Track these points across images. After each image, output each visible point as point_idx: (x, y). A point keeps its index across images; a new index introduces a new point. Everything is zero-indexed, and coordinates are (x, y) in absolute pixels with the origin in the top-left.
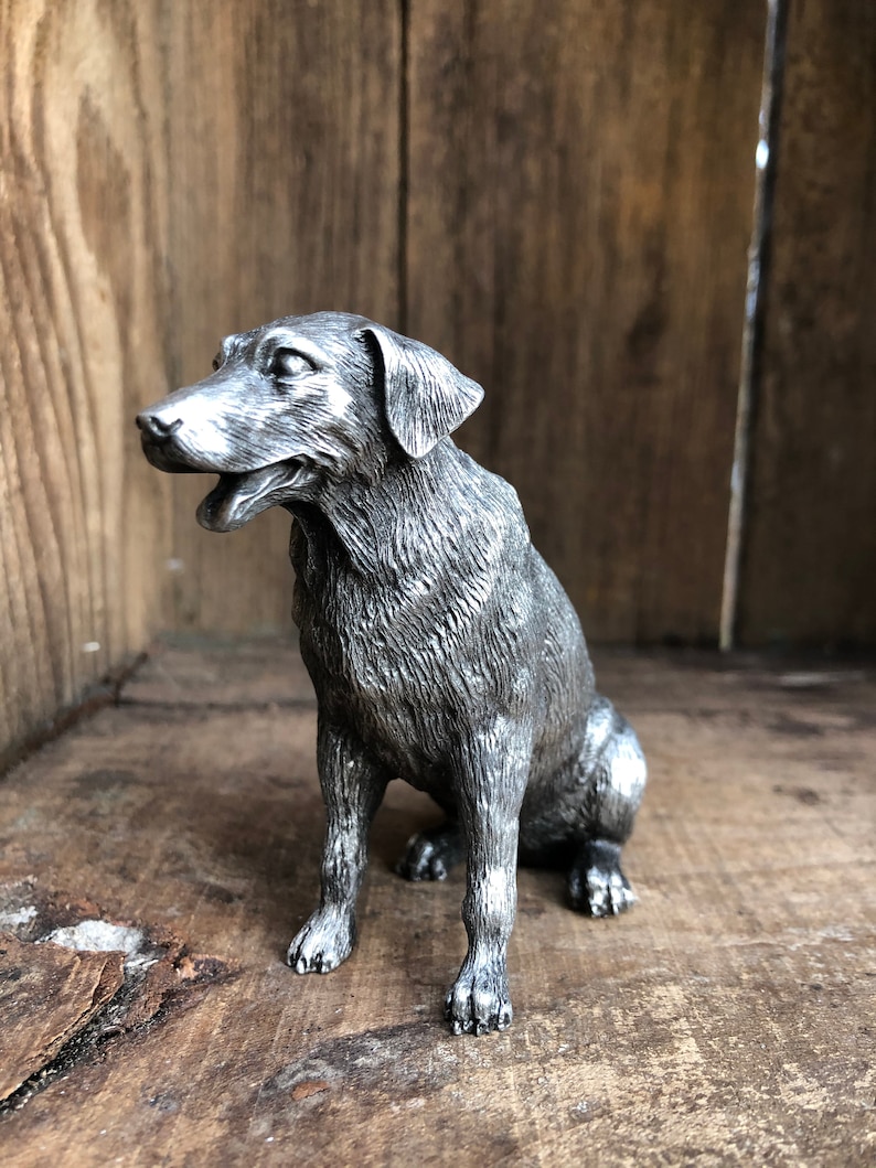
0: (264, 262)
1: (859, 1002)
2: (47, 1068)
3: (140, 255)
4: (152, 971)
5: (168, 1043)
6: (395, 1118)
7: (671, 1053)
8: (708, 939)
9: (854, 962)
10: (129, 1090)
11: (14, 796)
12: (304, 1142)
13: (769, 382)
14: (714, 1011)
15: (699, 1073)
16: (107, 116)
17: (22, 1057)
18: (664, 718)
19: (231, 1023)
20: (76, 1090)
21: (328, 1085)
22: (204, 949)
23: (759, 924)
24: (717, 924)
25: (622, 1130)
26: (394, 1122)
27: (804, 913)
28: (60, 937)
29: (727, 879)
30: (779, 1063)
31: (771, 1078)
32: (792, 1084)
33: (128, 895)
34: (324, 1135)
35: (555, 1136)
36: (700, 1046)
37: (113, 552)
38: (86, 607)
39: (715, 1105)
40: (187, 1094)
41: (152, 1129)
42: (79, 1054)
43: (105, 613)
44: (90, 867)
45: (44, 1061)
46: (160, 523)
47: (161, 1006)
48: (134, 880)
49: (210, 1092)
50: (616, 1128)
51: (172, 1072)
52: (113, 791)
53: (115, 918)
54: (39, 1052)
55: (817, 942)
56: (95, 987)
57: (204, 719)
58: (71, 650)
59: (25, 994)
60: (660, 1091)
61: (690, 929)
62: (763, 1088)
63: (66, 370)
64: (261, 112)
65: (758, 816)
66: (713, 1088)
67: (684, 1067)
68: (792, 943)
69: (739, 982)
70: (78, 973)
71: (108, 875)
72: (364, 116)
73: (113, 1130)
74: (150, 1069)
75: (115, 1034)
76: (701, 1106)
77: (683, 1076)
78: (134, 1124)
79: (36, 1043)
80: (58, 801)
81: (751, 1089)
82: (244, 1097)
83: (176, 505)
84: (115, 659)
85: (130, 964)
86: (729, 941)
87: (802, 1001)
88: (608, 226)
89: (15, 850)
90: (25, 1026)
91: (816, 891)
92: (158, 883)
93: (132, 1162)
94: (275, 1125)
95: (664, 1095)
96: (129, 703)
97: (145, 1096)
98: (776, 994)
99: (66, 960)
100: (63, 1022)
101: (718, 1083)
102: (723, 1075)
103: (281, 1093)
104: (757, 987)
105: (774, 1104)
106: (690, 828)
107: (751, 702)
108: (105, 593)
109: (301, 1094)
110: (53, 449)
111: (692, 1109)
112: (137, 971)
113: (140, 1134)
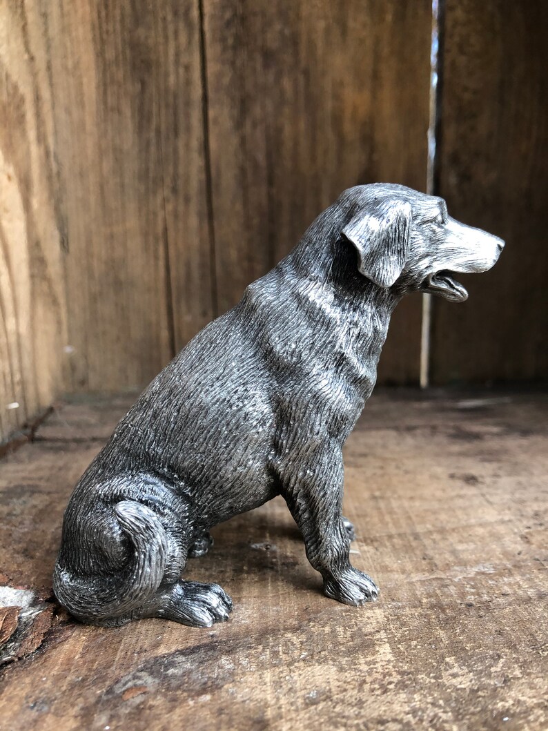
1: (497, 613)
4: (37, 617)
5: (45, 666)
6: (190, 709)
7: (373, 655)
8: (402, 577)
9: (495, 587)
10: (17, 699)
12: (129, 729)
14: (403, 624)
15: (391, 667)
18: (382, 433)
19: (88, 650)
21: (148, 689)
23: (436, 566)
24: (409, 567)
25: (338, 709)
26: (190, 712)
27: (464, 556)
29: (417, 537)
30: (443, 657)
31: (437, 668)
32: (451, 671)
33: (28, 568)
34: (142, 723)
35: (294, 715)
36: (392, 649)
37: (26, 342)
38: (9, 379)
39: (400, 689)
40: (55, 700)
41: (31, 724)
43: (23, 383)
44: (4, 551)
46: (58, 323)
47: (43, 641)
48: (32, 557)
49: (70, 698)
50: (334, 707)
51: (46, 686)
52: (24, 498)
53: (16, 584)
55: (472, 575)
57: (88, 448)
60: (364, 682)
61: (391, 571)
62: (431, 675)
65: (439, 494)
66: (399, 677)
67: (381, 664)
68: (456, 577)
69: (421, 605)
71: (16, 555)
74: (32, 684)
75: (11, 662)
76: (391, 690)
77: (380, 670)
78: (19, 721)
81: (424, 676)
82: (92, 700)
83: (70, 312)
84: (31, 413)
85: (24, 615)
86: (416, 577)
87: (460, 614)
91: (472, 541)
94: (111, 718)
95: (367, 683)
96: (40, 440)
97: (27, 702)
98: (443, 611)
101: (402, 673)
102: (406, 668)
103: (116, 697)
104: (432, 607)
105: (438, 685)
107: (438, 421)
108: (21, 370)
109: (128, 696)
111: (385, 692)
112: (28, 619)
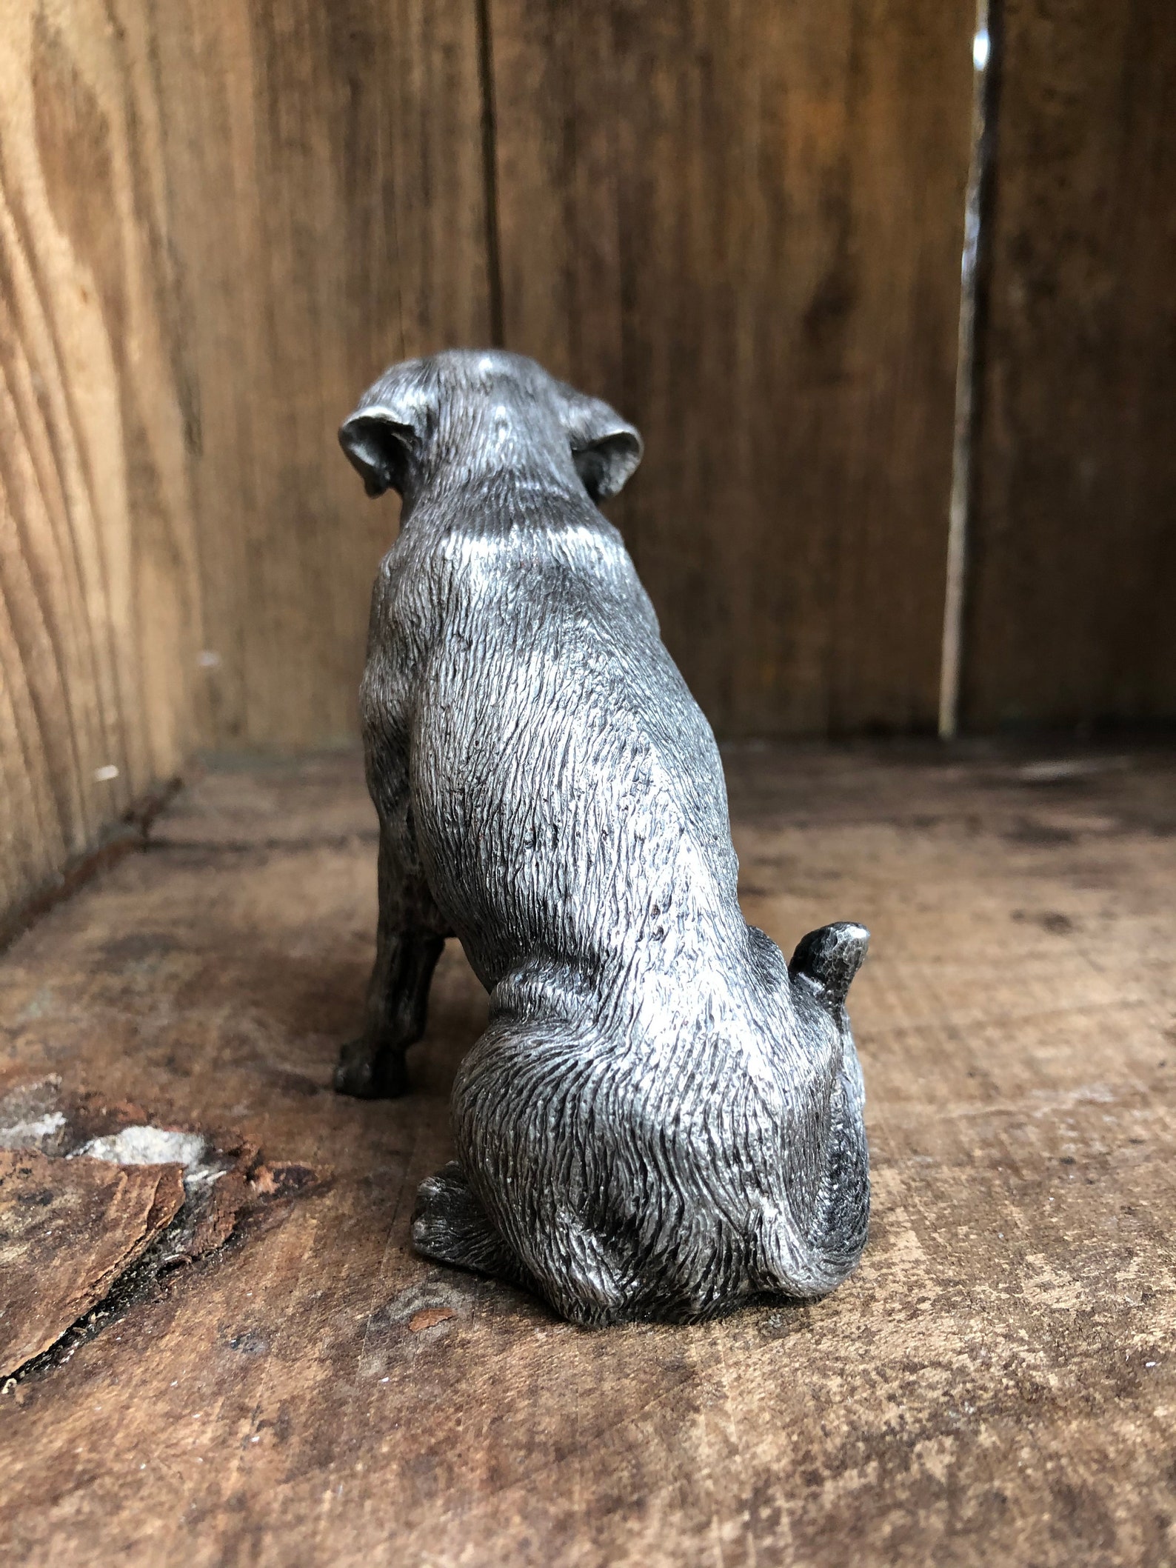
0: (302, 238)
1: (1121, 1175)
2: (96, 1310)
3: (131, 236)
4: (220, 1185)
5: (248, 1272)
6: (540, 1346)
7: (885, 1251)
8: (929, 1109)
9: (1116, 1128)
10: (202, 1331)
11: (20, 974)
12: (428, 1380)
13: (997, 374)
14: (939, 1196)
15: (921, 1272)
16: (71, 40)
17: (63, 1299)
18: (867, 831)
19: (325, 1244)
20: (134, 1334)
21: (454, 1312)
22: (284, 1155)
23: (996, 1088)
24: (942, 1090)
25: (825, 1345)
26: (540, 1352)
27: (1052, 1070)
28: (98, 1148)
29: (953, 1033)
30: (1021, 1255)
31: (1011, 1273)
32: (1038, 1280)
33: (181, 1093)
34: (452, 1371)
35: (741, 1357)
36: (922, 1240)
37: (125, 645)
38: (95, 720)
39: (941, 1309)
40: (276, 1331)
41: (236, 1375)
42: (135, 1290)
43: (122, 728)
44: (129, 1061)
45: (91, 1302)
46: (185, 603)
47: (235, 1228)
48: (187, 1073)
49: (305, 1327)
50: (818, 1343)
51: (256, 1306)
52: (150, 960)
53: (166, 1123)
54: (85, 1291)
55: (1068, 1105)
56: (149, 1208)
57: (263, 862)
58: (79, 781)
59: (61, 1222)
60: (873, 1298)
61: (908, 1098)
62: (1001, 1286)
63: (44, 402)
64: (283, 23)
65: (993, 951)
66: (939, 1290)
67: (902, 1266)
68: (1036, 1108)
69: (970, 1160)
70: (126, 1192)
71: (154, 1070)
72: (428, 20)
73: (187, 1380)
74: (228, 1304)
75: (179, 1264)
76: (924, 1311)
77: (901, 1276)
78: (212, 1371)
79: (80, 1281)
80: (79, 978)
81: (986, 1287)
82: (350, 1331)
83: (206, 580)
84: (139, 787)
85: (190, 1179)
86: (957, 1110)
87: (1050, 1177)
88: (771, 166)
89: (29, 1043)
90: (64, 1260)
91: (1067, 1042)
92: (219, 1075)
93: (213, 1418)
94: (391, 1362)
95: (877, 1301)
96: (162, 845)
97: (225, 1336)
98: (1016, 1171)
99: (109, 1177)
100: (112, 1253)
101: (945, 1283)
102: (951, 1273)
103: (397, 1325)
104: (994, 1165)
105: (1015, 1304)
106: (905, 970)
107: (981, 804)
108: (118, 701)
109: (420, 1324)
110: (34, 511)
111: (914, 1315)
112: (200, 1185)
113: (220, 1383)
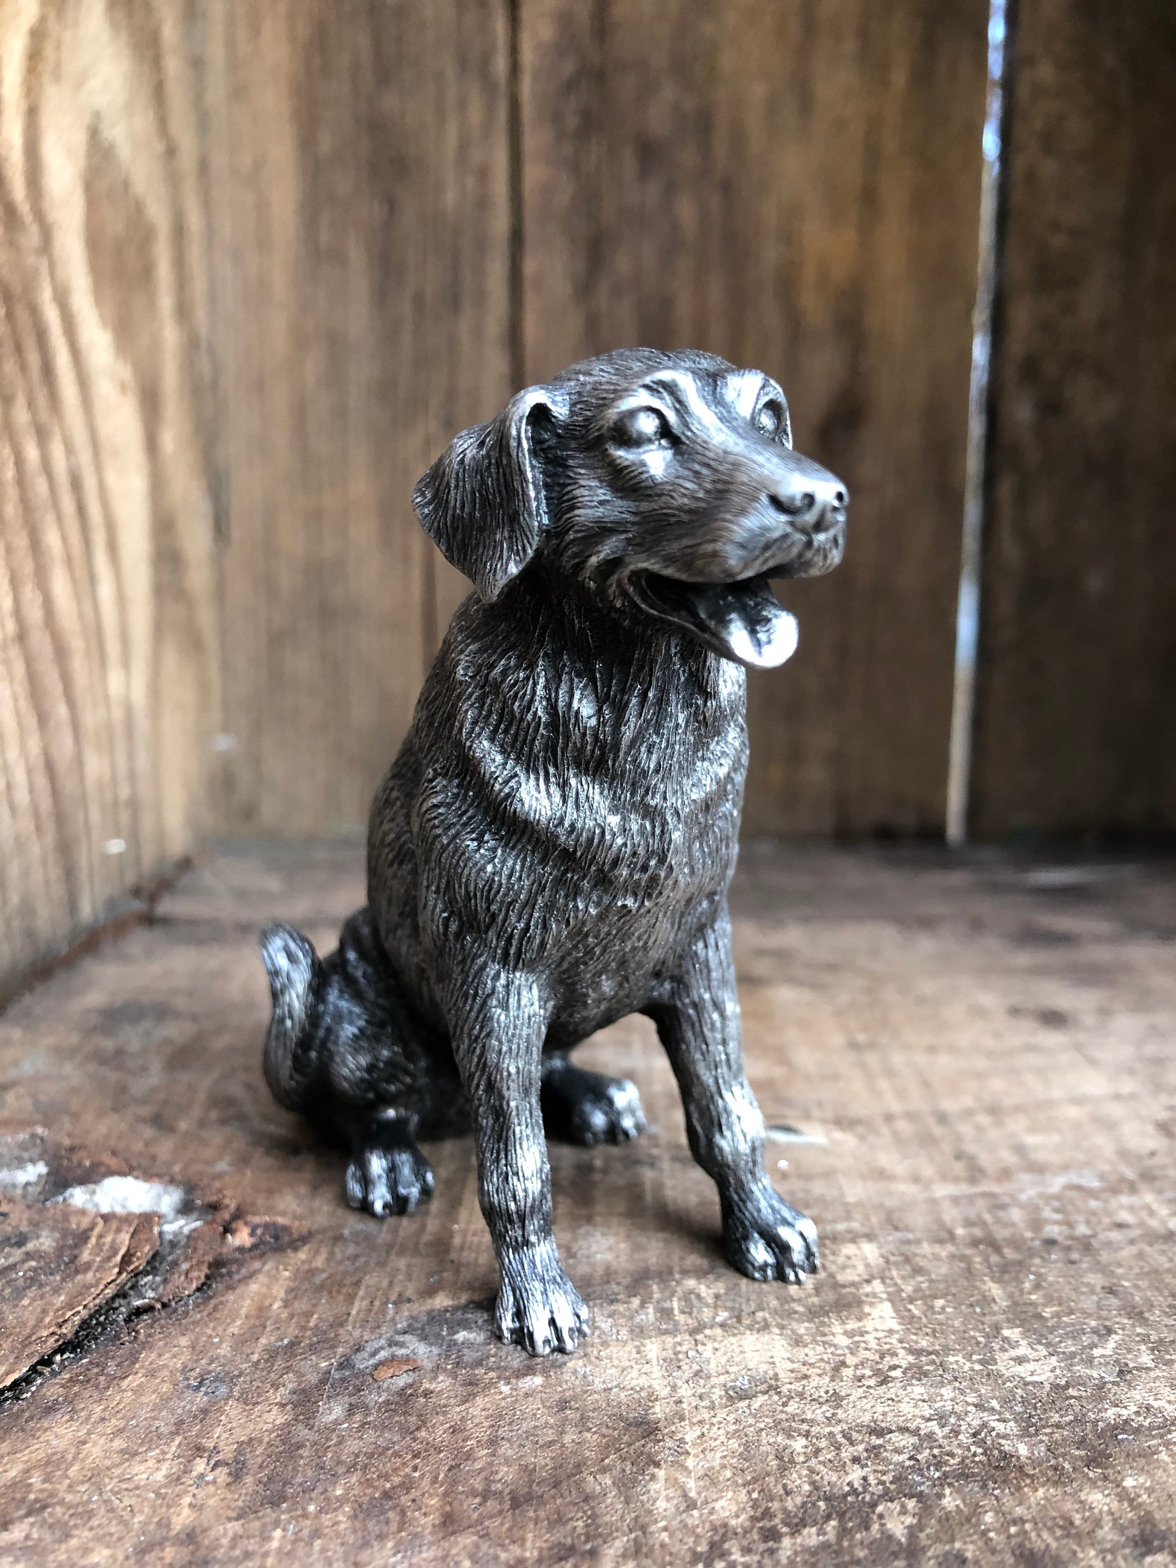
1: (1104, 1257)
2: (61, 1350)
4: (196, 1236)
5: (216, 1319)
6: (504, 1399)
7: (859, 1319)
8: (914, 1188)
9: (1101, 1213)
10: (166, 1373)
11: (17, 1033)
12: (388, 1428)
14: (918, 1271)
15: (894, 1341)
17: (29, 1336)
18: (869, 927)
19: (296, 1295)
20: (98, 1374)
21: (419, 1363)
22: (262, 1209)
23: (982, 1171)
24: (928, 1171)
25: (792, 1408)
26: (503, 1404)
27: (1040, 1156)
28: (78, 1196)
29: (943, 1119)
30: (997, 1328)
31: (986, 1345)
32: (1013, 1353)
33: (165, 1148)
34: (413, 1419)
35: (706, 1416)
36: (897, 1311)
37: (142, 724)
38: (108, 795)
39: (912, 1377)
40: (240, 1376)
41: (195, 1417)
42: (101, 1334)
43: (134, 805)
44: (115, 1116)
45: (56, 1342)
46: (204, 687)
47: (207, 1277)
48: (173, 1131)
49: (269, 1372)
50: (785, 1405)
51: (221, 1352)
52: (146, 1025)
53: (148, 1174)
54: (51, 1330)
55: (1055, 1190)
56: (122, 1253)
58: (89, 851)
59: (33, 1264)
60: (843, 1364)
61: (893, 1178)
62: (975, 1357)
63: (76, 483)
65: (988, 1042)
66: (911, 1359)
67: (875, 1335)
68: (1022, 1191)
69: (952, 1237)
70: (101, 1236)
71: (140, 1127)
73: (146, 1419)
74: (193, 1348)
75: (149, 1309)
76: (894, 1379)
77: (873, 1344)
78: (172, 1411)
79: (47, 1320)
80: (75, 1038)
81: (959, 1358)
82: (313, 1378)
83: (226, 666)
84: (148, 864)
85: (166, 1228)
86: (942, 1190)
87: (1031, 1256)
89: (18, 1097)
90: (33, 1300)
91: (1057, 1130)
92: (203, 1133)
93: (169, 1456)
94: (351, 1410)
95: (848, 1367)
96: (167, 921)
97: (188, 1379)
98: (997, 1249)
99: (85, 1222)
100: (81, 1294)
101: (916, 1352)
102: (925, 1343)
103: (362, 1373)
104: (975, 1243)
105: (988, 1375)
108: (132, 777)
109: (385, 1373)
110: (60, 586)
111: (885, 1381)
112: (176, 1234)
113: (179, 1423)
